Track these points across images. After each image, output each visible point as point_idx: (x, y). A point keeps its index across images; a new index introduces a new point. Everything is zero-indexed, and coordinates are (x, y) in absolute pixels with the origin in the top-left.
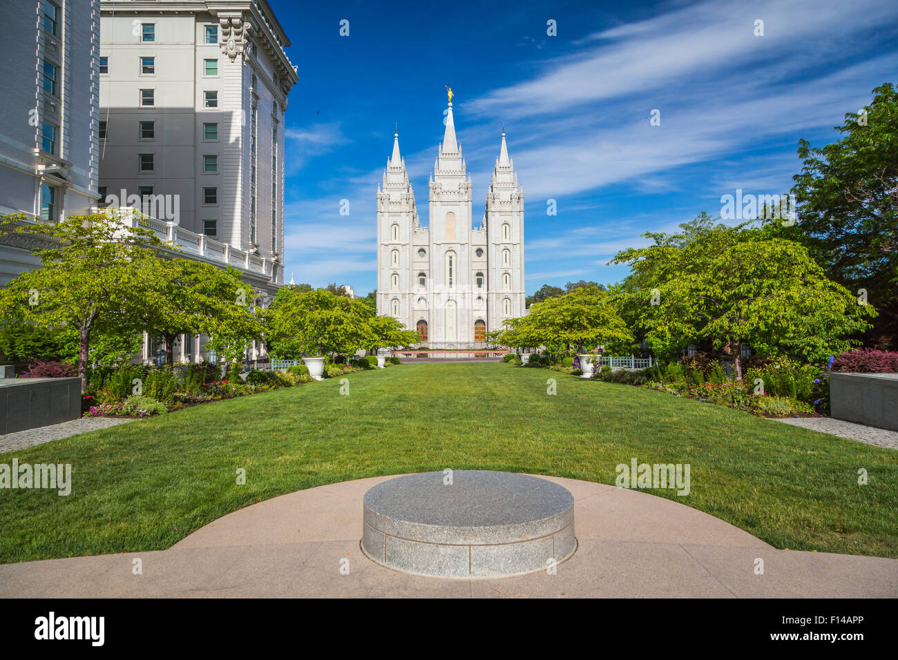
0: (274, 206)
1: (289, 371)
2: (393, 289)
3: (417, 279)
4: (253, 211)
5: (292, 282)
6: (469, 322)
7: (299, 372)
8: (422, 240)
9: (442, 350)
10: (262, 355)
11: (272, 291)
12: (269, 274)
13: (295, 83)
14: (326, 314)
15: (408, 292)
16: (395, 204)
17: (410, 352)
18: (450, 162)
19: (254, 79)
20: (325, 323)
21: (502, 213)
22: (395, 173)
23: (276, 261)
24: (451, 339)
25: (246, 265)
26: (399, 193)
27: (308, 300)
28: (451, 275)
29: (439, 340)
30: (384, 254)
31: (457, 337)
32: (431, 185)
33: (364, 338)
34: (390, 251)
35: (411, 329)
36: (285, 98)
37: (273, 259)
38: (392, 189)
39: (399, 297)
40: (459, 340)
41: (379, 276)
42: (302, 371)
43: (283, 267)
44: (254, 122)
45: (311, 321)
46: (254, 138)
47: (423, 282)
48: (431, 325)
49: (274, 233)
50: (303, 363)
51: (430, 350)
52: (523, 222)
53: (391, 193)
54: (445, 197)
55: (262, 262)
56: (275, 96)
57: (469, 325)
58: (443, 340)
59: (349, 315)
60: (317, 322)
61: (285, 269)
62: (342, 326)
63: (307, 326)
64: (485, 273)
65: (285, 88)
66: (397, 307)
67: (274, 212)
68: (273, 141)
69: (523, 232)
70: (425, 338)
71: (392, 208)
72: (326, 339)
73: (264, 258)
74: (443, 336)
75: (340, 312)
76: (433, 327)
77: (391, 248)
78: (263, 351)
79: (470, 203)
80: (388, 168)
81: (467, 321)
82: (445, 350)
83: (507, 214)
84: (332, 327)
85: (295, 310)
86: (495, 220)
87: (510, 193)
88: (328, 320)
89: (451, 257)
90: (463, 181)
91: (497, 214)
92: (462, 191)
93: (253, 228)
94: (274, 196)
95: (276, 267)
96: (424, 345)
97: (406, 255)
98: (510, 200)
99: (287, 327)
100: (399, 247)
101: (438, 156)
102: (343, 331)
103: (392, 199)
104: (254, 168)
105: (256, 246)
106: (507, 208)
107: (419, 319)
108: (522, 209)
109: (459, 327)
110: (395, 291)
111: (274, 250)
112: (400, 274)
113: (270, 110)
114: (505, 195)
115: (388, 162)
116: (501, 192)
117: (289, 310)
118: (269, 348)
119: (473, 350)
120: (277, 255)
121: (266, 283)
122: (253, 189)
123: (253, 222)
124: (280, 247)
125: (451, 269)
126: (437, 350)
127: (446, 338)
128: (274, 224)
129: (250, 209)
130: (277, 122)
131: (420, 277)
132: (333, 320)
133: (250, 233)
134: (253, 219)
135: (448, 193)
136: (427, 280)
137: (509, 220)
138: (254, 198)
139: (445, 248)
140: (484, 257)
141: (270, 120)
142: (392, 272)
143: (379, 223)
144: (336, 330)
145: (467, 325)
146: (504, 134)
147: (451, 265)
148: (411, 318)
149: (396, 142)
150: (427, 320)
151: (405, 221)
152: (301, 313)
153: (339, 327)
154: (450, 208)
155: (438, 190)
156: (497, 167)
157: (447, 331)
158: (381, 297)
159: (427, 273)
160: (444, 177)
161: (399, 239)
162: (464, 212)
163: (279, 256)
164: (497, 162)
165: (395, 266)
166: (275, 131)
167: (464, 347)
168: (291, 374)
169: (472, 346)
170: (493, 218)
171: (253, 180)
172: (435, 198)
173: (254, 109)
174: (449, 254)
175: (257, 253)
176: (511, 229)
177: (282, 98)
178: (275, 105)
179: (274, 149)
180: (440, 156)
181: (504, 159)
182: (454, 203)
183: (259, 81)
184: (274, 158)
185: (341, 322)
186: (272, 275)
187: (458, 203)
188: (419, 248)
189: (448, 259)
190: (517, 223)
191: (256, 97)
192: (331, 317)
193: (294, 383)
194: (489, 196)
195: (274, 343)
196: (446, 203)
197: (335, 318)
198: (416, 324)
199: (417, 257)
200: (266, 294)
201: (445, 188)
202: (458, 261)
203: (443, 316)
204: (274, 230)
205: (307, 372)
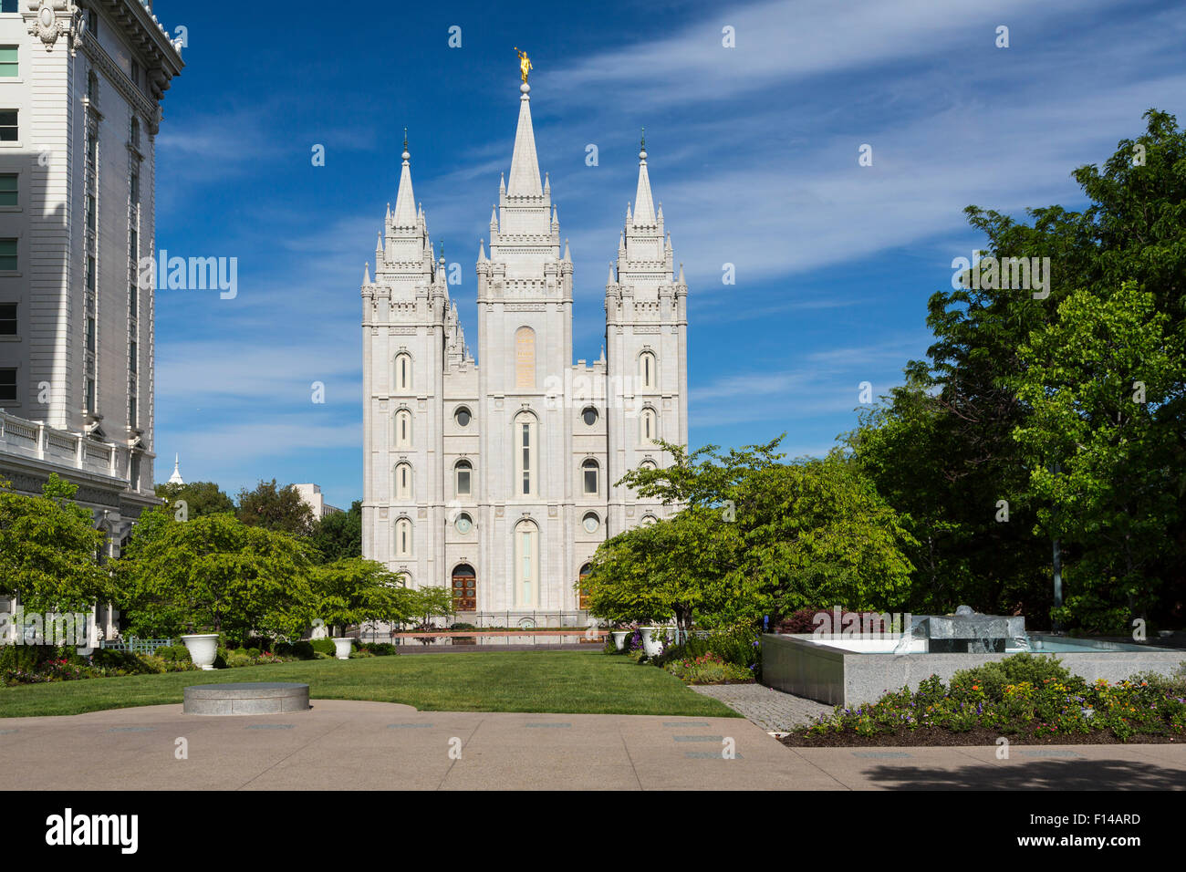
0: (133, 333)
1: (157, 655)
2: (399, 497)
3: (452, 475)
4: (91, 347)
5: (176, 478)
6: (566, 568)
7: (173, 656)
8: (462, 387)
9: (501, 629)
10: (109, 638)
11: (131, 508)
12: (124, 475)
13: (176, 74)
14: (227, 559)
15: (431, 504)
16: (403, 308)
17: (432, 635)
18: (523, 214)
19: (92, 79)
20: (224, 576)
21: (639, 330)
22: (404, 240)
23: (138, 445)
24: (527, 605)
25: (78, 462)
26: (413, 284)
27: (195, 536)
28: (526, 465)
29: (501, 608)
30: (378, 421)
31: (539, 602)
32: (481, 268)
33: (299, 603)
34: (392, 413)
35: (439, 584)
36: (156, 106)
37: (131, 443)
38: (396, 276)
39: (413, 513)
40: (544, 608)
41: (367, 467)
42: (179, 655)
43: (154, 458)
44: (92, 165)
45: (201, 573)
46: (92, 200)
47: (464, 481)
48: (484, 576)
49: (133, 389)
50: (183, 642)
51: (479, 630)
52: (684, 349)
53: (393, 285)
54: (513, 294)
55: (108, 453)
56: (135, 106)
57: (566, 575)
58: (509, 608)
59: (268, 561)
60: (211, 574)
61: (155, 462)
62: (255, 581)
63: (193, 581)
64: (602, 460)
65: (156, 88)
66: (408, 539)
67: (133, 344)
68: (132, 201)
69: (684, 370)
70: (469, 604)
71: (397, 317)
72: (228, 604)
73: (112, 445)
74: (509, 597)
75: (251, 557)
76: (487, 580)
77: (394, 405)
78: (112, 631)
79: (568, 307)
80: (388, 228)
81: (561, 566)
82: (507, 630)
83: (651, 330)
84: (238, 583)
85: (172, 553)
86: (623, 344)
87: (656, 283)
88: (231, 571)
89: (526, 426)
90: (552, 257)
91: (628, 331)
92: (551, 279)
93: (91, 382)
94: (133, 313)
95: (137, 458)
96: (463, 618)
97: (427, 421)
98: (656, 300)
99: (157, 582)
100: (411, 404)
101: (498, 201)
102: (255, 590)
103: (396, 298)
104: (92, 260)
105: (97, 419)
106: (648, 317)
107: (457, 561)
108: (683, 318)
109: (544, 580)
110: (403, 500)
111: (133, 424)
112: (412, 461)
113: (124, 134)
114: (645, 290)
115: (388, 215)
116: (636, 283)
117: (161, 553)
118: (123, 623)
119: (573, 629)
120: (139, 434)
121: (115, 495)
122: (90, 302)
123: (90, 370)
124: (146, 418)
125: (526, 453)
126: (492, 629)
127: (515, 602)
128: (133, 369)
129: (84, 344)
130: (140, 158)
131: (458, 470)
132: (238, 570)
133: (85, 393)
134: (90, 362)
135: (520, 285)
136: (474, 475)
137: (653, 342)
138: (91, 321)
139: (512, 406)
140: (600, 423)
141: (123, 157)
142: (396, 458)
143: (366, 350)
144: (245, 588)
145: (561, 576)
146: (643, 154)
147: (526, 442)
148: (439, 560)
149: (406, 172)
150: (475, 565)
151: (424, 346)
152: (184, 559)
153: (249, 584)
154: (524, 318)
155: (497, 279)
156: (629, 227)
157: (518, 589)
158: (372, 514)
159: (473, 459)
160: (511, 249)
161: (412, 386)
162: (556, 326)
163: (144, 436)
164: (629, 215)
165: (403, 445)
166: (135, 178)
167: (555, 623)
168: (160, 659)
169: (571, 620)
170: (619, 338)
171: (91, 285)
172: (490, 295)
173: (92, 139)
174: (522, 418)
175: (98, 434)
176: (659, 363)
177: (150, 107)
178: (135, 123)
179: (133, 215)
180: (503, 202)
181: (644, 207)
182: (533, 307)
183: (103, 82)
184: (134, 233)
185: (254, 575)
186: (128, 478)
187: (541, 307)
188: (456, 405)
189: (520, 431)
190: (672, 350)
191: (95, 115)
192: (235, 566)
193: (163, 669)
194: (611, 291)
195: (132, 614)
196: (516, 307)
197: (243, 567)
198: (449, 573)
199: (452, 424)
200: (116, 517)
201: (513, 274)
202: (543, 436)
203: (509, 556)
204: (133, 382)
205: (188, 656)
